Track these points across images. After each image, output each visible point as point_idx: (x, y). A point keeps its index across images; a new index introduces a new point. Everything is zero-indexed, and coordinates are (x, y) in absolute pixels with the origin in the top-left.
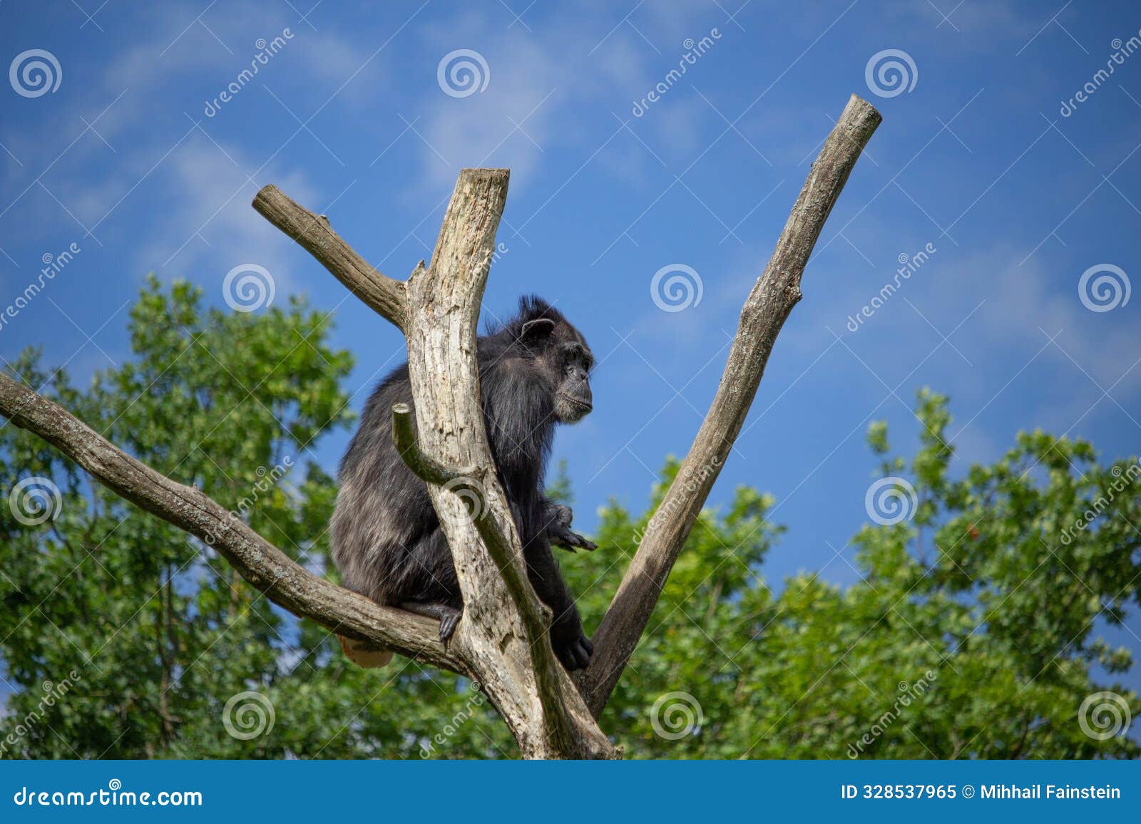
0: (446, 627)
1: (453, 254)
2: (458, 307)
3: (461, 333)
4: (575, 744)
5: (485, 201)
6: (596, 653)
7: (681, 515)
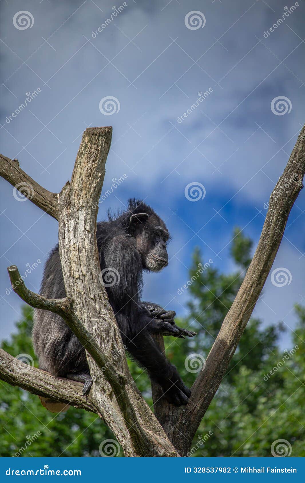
0: (86, 387)
1: (80, 177)
2: (84, 206)
3: (85, 221)
4: (149, 450)
5: (96, 146)
6: (192, 396)
7: (239, 315)
